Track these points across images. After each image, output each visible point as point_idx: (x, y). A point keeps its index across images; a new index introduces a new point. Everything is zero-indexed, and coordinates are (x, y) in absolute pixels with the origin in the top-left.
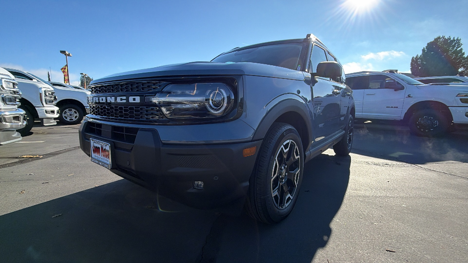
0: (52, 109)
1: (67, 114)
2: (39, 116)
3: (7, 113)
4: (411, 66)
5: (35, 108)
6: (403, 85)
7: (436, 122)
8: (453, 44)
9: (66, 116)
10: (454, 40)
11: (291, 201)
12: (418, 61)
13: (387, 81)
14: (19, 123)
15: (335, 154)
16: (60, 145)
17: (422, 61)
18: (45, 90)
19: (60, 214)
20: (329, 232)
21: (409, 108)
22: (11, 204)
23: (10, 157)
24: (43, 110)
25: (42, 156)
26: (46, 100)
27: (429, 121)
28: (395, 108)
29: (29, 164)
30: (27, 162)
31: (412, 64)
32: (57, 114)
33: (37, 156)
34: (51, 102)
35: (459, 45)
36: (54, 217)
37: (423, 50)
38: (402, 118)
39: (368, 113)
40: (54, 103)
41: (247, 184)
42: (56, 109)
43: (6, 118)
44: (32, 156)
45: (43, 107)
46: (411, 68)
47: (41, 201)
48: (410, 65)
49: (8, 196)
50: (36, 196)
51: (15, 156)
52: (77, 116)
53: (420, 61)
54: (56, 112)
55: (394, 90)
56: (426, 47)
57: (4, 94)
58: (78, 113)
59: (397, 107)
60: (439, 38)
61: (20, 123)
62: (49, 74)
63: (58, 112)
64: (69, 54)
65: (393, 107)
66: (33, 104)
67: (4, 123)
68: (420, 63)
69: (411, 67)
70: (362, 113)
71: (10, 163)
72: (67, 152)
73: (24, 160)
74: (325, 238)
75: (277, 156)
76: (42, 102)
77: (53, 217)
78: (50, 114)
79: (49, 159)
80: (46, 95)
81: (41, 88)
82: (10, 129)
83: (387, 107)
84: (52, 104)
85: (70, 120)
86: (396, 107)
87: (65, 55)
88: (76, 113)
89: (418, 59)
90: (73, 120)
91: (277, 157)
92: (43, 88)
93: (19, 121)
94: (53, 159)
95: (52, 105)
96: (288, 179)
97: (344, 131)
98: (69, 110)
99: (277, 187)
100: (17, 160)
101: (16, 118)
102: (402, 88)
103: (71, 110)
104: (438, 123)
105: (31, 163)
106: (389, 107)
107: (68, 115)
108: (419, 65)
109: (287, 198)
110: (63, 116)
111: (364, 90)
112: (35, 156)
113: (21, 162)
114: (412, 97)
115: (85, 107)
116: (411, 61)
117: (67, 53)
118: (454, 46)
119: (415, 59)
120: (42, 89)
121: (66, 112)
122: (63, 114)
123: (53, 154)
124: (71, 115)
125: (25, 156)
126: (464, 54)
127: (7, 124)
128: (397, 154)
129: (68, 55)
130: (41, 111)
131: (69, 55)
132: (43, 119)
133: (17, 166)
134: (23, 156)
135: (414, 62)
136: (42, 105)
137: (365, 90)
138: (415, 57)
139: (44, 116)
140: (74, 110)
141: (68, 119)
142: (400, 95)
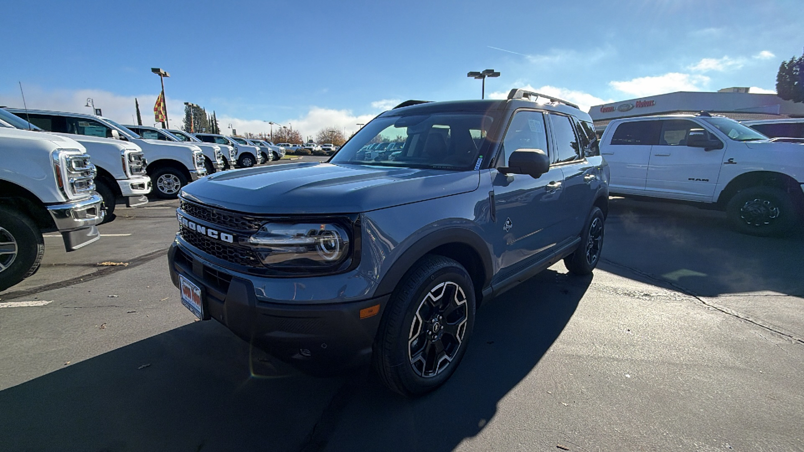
0: (140, 181)
1: (164, 183)
2: (123, 194)
3: (79, 206)
4: (777, 80)
5: (117, 181)
6: (722, 140)
7: (776, 209)
9: (162, 185)
11: (448, 364)
12: (794, 69)
13: (691, 134)
14: (94, 217)
15: (568, 271)
16: (153, 242)
18: (130, 153)
19: (149, 365)
20: (490, 412)
21: (730, 183)
22: (89, 344)
23: (86, 263)
24: (128, 183)
25: (127, 264)
26: (131, 168)
27: (762, 208)
28: (704, 181)
29: (110, 277)
30: (108, 274)
31: (780, 77)
32: (148, 189)
33: (122, 263)
34: (139, 170)
36: (141, 369)
38: (715, 200)
39: (657, 187)
40: (143, 172)
41: (370, 350)
42: (146, 180)
43: (78, 213)
44: (114, 264)
45: (128, 179)
46: (777, 85)
47: (126, 342)
48: (776, 78)
49: (85, 331)
50: (119, 333)
51: (92, 263)
52: (179, 186)
53: (798, 69)
54: (146, 186)
55: (703, 149)
57: (73, 178)
58: (179, 181)
59: (708, 180)
61: (97, 218)
62: (137, 102)
63: (149, 185)
64: (165, 73)
65: (700, 180)
66: (114, 175)
67: (76, 220)
68: (797, 74)
69: (777, 83)
70: (646, 186)
71: (87, 275)
72: (162, 257)
73: (104, 269)
74: (482, 422)
75: (419, 309)
76: (125, 172)
77: (139, 368)
78: (137, 189)
79: (137, 268)
80: (131, 161)
81: (123, 151)
82: (84, 227)
83: (690, 179)
84: (141, 174)
85: (168, 191)
86: (705, 179)
87: (160, 75)
88: (176, 180)
89: (795, 65)
90: (171, 191)
91: (419, 311)
92: (127, 149)
93: (95, 214)
94: (143, 269)
95: (141, 176)
96: (445, 335)
97: (580, 238)
98: (166, 176)
99: (422, 349)
100: (95, 270)
101: (92, 211)
102: (720, 146)
103: (170, 176)
104: (778, 212)
105: (113, 275)
106: (693, 179)
107: (166, 184)
108: (794, 78)
109: (440, 361)
110: (158, 186)
111: (651, 146)
112: (118, 264)
113: (100, 274)
114: (736, 163)
115: (190, 172)
116: (778, 71)
117: (162, 71)
119: (787, 66)
120: (125, 152)
121: (161, 179)
122: (158, 183)
123: (143, 259)
124: (169, 184)
125: (105, 264)
127: (80, 220)
128: (677, 274)
129: (163, 75)
130: (125, 186)
131: (165, 75)
132: (128, 197)
133: (94, 281)
134: (103, 264)
136: (125, 176)
137: (653, 146)
138: (788, 62)
139: (131, 194)
140: (173, 176)
141: (165, 191)
142: (715, 158)
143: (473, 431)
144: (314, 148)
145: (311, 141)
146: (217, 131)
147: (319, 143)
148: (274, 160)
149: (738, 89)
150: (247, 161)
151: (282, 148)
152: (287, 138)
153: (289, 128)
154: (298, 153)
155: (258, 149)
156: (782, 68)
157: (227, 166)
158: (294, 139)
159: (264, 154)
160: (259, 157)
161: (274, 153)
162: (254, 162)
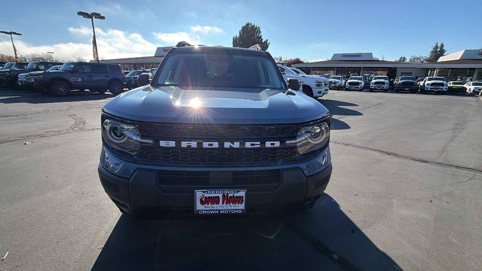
8: (257, 31)
10: (257, 28)
12: (237, 41)
17: (239, 41)
35: (260, 32)
37: (240, 32)
56: (242, 30)
60: (249, 24)
89: (237, 39)
116: (233, 40)
119: (235, 38)
126: (262, 40)
135: (235, 40)
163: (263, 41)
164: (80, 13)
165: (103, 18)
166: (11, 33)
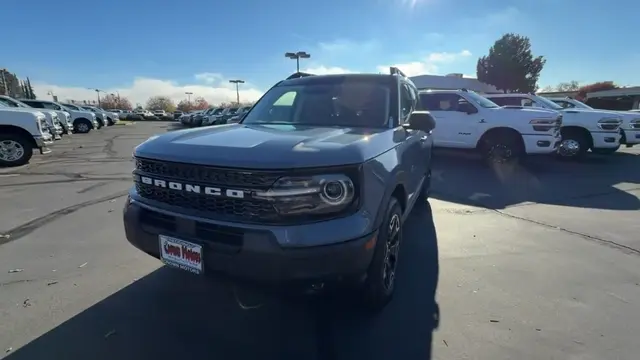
6: (476, 107)
7: (509, 151)
8: (522, 44)
10: (522, 40)
12: (485, 63)
20: (435, 309)
21: (482, 135)
25: (8, 236)
28: (468, 135)
31: (478, 67)
33: (1, 236)
35: (528, 46)
37: (491, 51)
38: (475, 146)
41: (366, 275)
46: (477, 73)
49: (7, 312)
52: (21, 152)
53: (488, 63)
55: (467, 113)
56: (494, 46)
58: (22, 148)
60: (508, 35)
65: (465, 134)
68: (487, 66)
69: (477, 71)
74: (435, 316)
83: (459, 133)
85: (9, 158)
86: (469, 133)
88: (18, 147)
90: (14, 158)
98: (5, 143)
102: (476, 111)
103: (10, 143)
104: (511, 153)
106: (462, 133)
108: (485, 69)
109: (391, 276)
114: (485, 122)
115: (34, 137)
116: (477, 64)
118: (522, 47)
119: (482, 61)
123: (25, 229)
124: (9, 151)
126: (531, 57)
128: (476, 196)
135: (481, 64)
140: (14, 143)
141: (5, 158)
142: (474, 119)
143: (435, 324)
144: (146, 114)
145: (141, 108)
146: (33, 96)
147: (150, 110)
148: (108, 125)
149: (457, 75)
150: (84, 127)
151: (116, 114)
152: (116, 104)
153: (116, 95)
154: (129, 118)
155: (93, 114)
156: (479, 62)
157: (65, 131)
158: (121, 106)
159: (100, 120)
160: (95, 122)
161: (108, 118)
162: (91, 126)
163: (533, 59)
164: (288, 55)
165: (308, 56)
166: (237, 82)
